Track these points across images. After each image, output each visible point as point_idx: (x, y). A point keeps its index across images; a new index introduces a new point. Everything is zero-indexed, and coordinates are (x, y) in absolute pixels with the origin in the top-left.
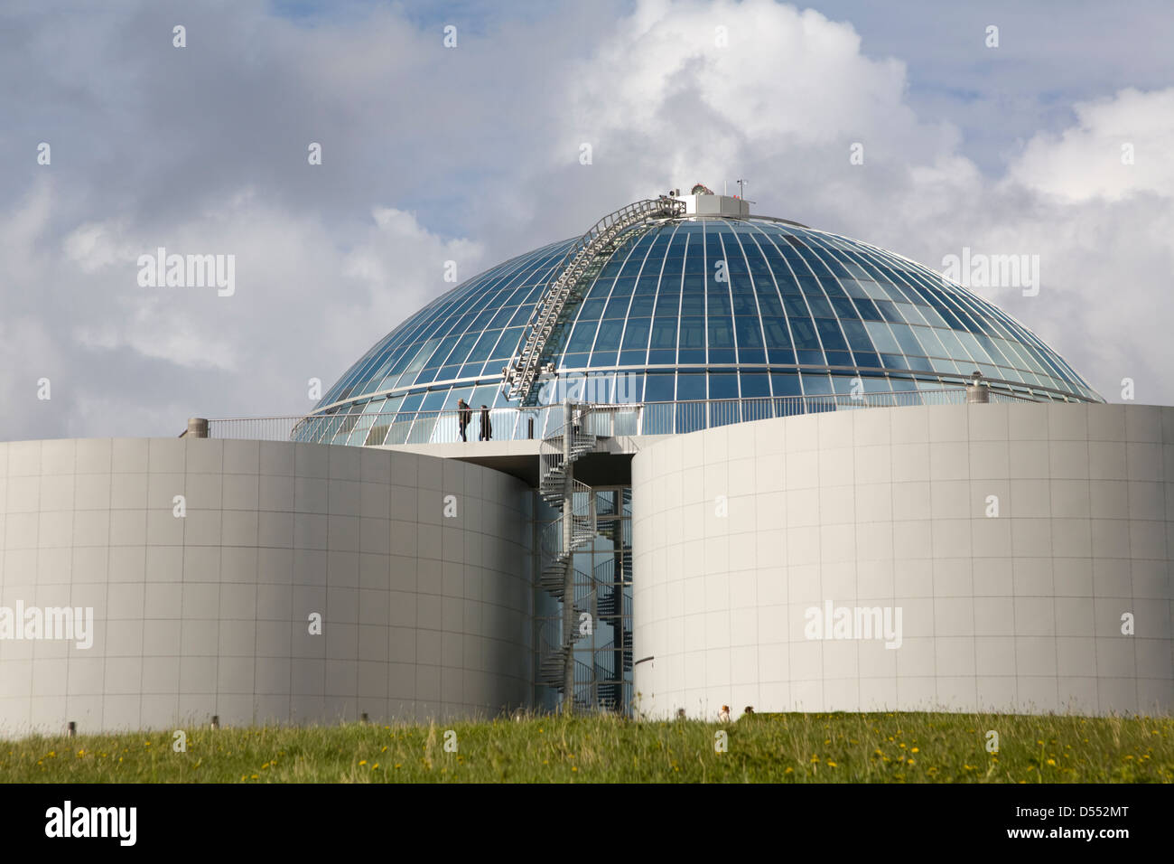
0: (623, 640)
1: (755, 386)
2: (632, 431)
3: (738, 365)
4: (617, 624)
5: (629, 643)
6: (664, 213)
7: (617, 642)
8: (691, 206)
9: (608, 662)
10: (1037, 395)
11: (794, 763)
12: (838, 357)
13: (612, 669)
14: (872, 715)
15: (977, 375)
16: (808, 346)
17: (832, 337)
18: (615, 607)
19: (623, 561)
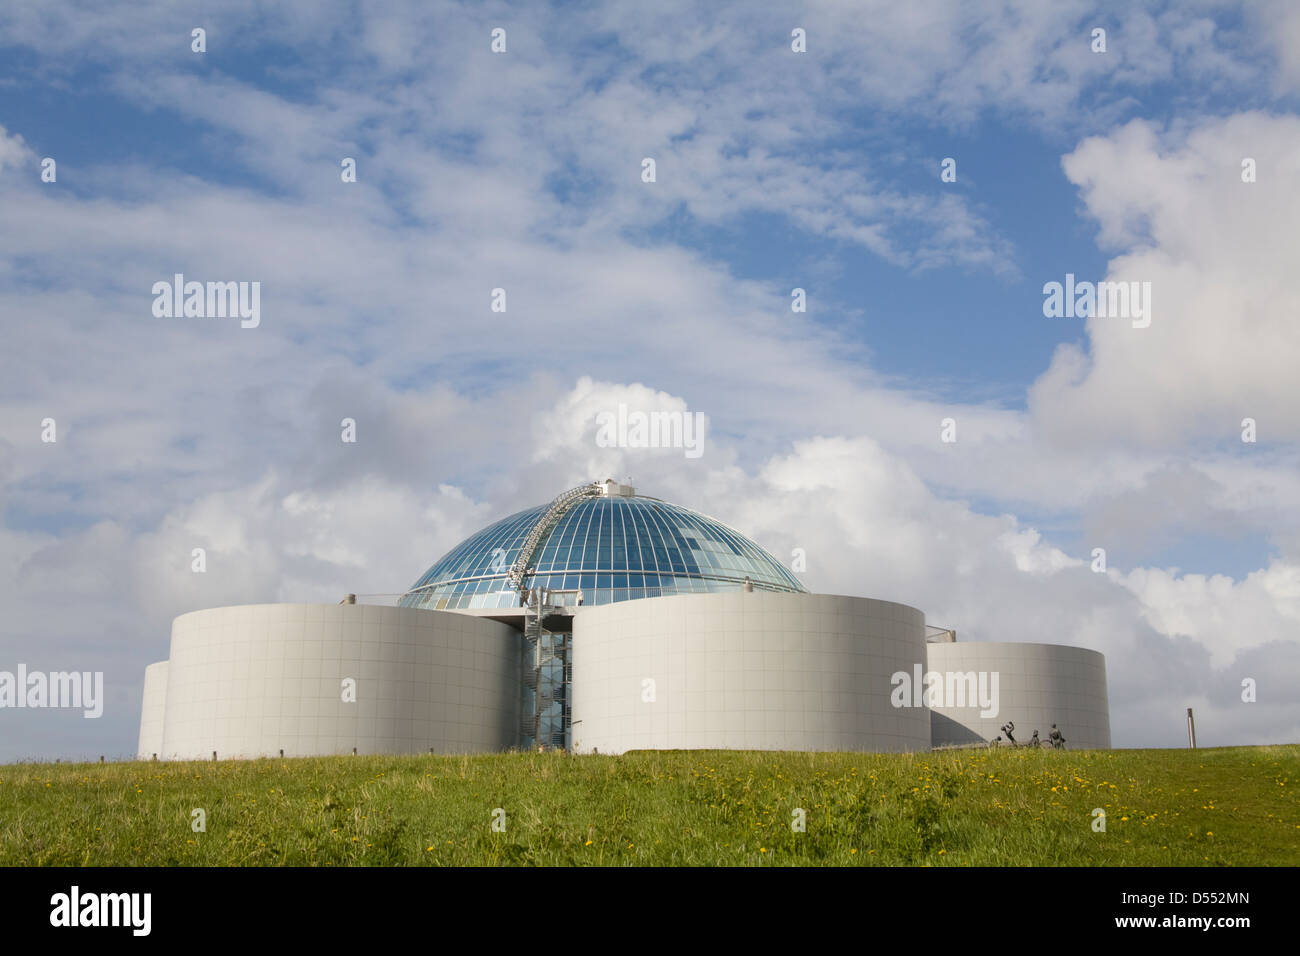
0: (566, 711)
1: (636, 581)
2: (573, 604)
3: (628, 571)
4: (563, 704)
5: (569, 713)
6: (592, 493)
7: (563, 713)
8: (605, 490)
9: (558, 723)
10: (777, 588)
11: (651, 778)
12: (679, 568)
13: (560, 726)
14: (693, 751)
15: (747, 578)
16: (663, 560)
17: (675, 557)
18: (562, 694)
19: (567, 671)
